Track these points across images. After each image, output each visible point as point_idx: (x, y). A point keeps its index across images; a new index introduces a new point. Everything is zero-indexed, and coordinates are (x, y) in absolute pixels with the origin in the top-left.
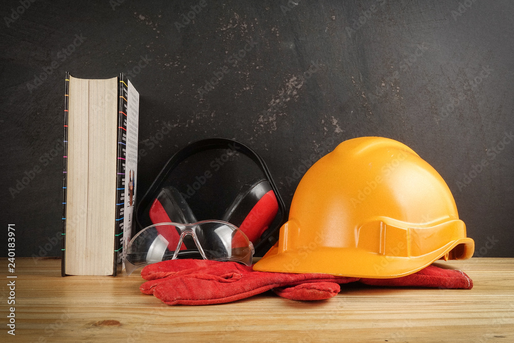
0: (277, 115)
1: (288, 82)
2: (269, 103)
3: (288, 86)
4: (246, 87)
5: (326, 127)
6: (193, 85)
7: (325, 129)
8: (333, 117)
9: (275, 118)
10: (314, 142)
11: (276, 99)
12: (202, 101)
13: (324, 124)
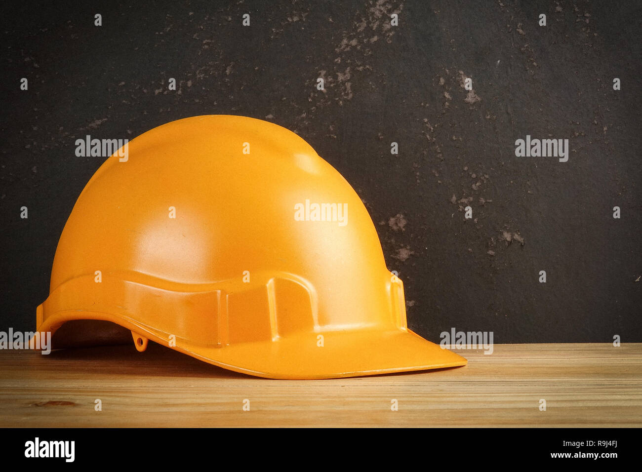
0: (353, 71)
1: (374, 5)
2: (337, 46)
3: (373, 13)
4: (292, 16)
5: (448, 91)
6: (191, 13)
7: (447, 95)
8: (462, 72)
9: (348, 76)
10: (426, 120)
11: (350, 38)
12: (207, 44)
13: (443, 87)
